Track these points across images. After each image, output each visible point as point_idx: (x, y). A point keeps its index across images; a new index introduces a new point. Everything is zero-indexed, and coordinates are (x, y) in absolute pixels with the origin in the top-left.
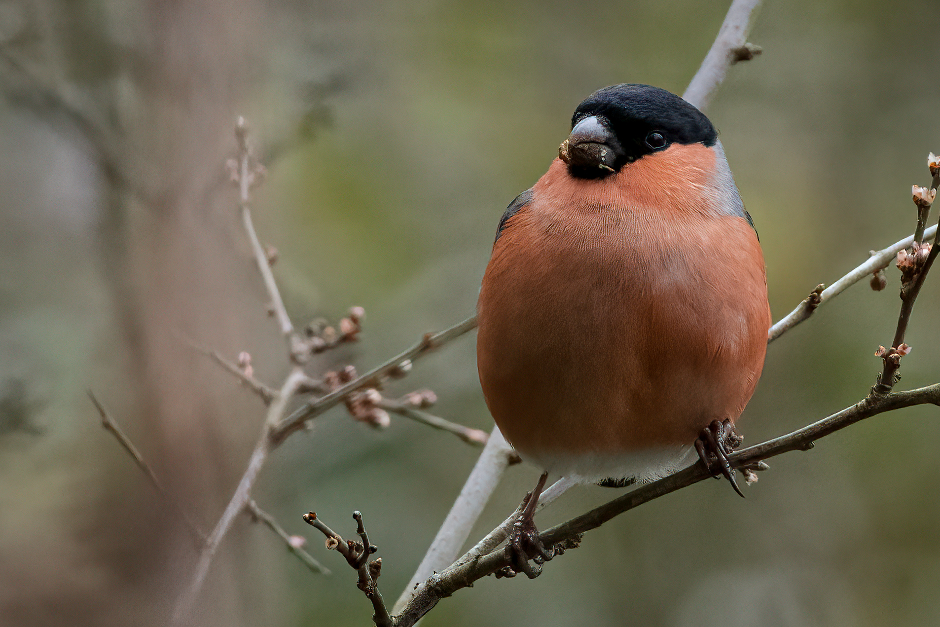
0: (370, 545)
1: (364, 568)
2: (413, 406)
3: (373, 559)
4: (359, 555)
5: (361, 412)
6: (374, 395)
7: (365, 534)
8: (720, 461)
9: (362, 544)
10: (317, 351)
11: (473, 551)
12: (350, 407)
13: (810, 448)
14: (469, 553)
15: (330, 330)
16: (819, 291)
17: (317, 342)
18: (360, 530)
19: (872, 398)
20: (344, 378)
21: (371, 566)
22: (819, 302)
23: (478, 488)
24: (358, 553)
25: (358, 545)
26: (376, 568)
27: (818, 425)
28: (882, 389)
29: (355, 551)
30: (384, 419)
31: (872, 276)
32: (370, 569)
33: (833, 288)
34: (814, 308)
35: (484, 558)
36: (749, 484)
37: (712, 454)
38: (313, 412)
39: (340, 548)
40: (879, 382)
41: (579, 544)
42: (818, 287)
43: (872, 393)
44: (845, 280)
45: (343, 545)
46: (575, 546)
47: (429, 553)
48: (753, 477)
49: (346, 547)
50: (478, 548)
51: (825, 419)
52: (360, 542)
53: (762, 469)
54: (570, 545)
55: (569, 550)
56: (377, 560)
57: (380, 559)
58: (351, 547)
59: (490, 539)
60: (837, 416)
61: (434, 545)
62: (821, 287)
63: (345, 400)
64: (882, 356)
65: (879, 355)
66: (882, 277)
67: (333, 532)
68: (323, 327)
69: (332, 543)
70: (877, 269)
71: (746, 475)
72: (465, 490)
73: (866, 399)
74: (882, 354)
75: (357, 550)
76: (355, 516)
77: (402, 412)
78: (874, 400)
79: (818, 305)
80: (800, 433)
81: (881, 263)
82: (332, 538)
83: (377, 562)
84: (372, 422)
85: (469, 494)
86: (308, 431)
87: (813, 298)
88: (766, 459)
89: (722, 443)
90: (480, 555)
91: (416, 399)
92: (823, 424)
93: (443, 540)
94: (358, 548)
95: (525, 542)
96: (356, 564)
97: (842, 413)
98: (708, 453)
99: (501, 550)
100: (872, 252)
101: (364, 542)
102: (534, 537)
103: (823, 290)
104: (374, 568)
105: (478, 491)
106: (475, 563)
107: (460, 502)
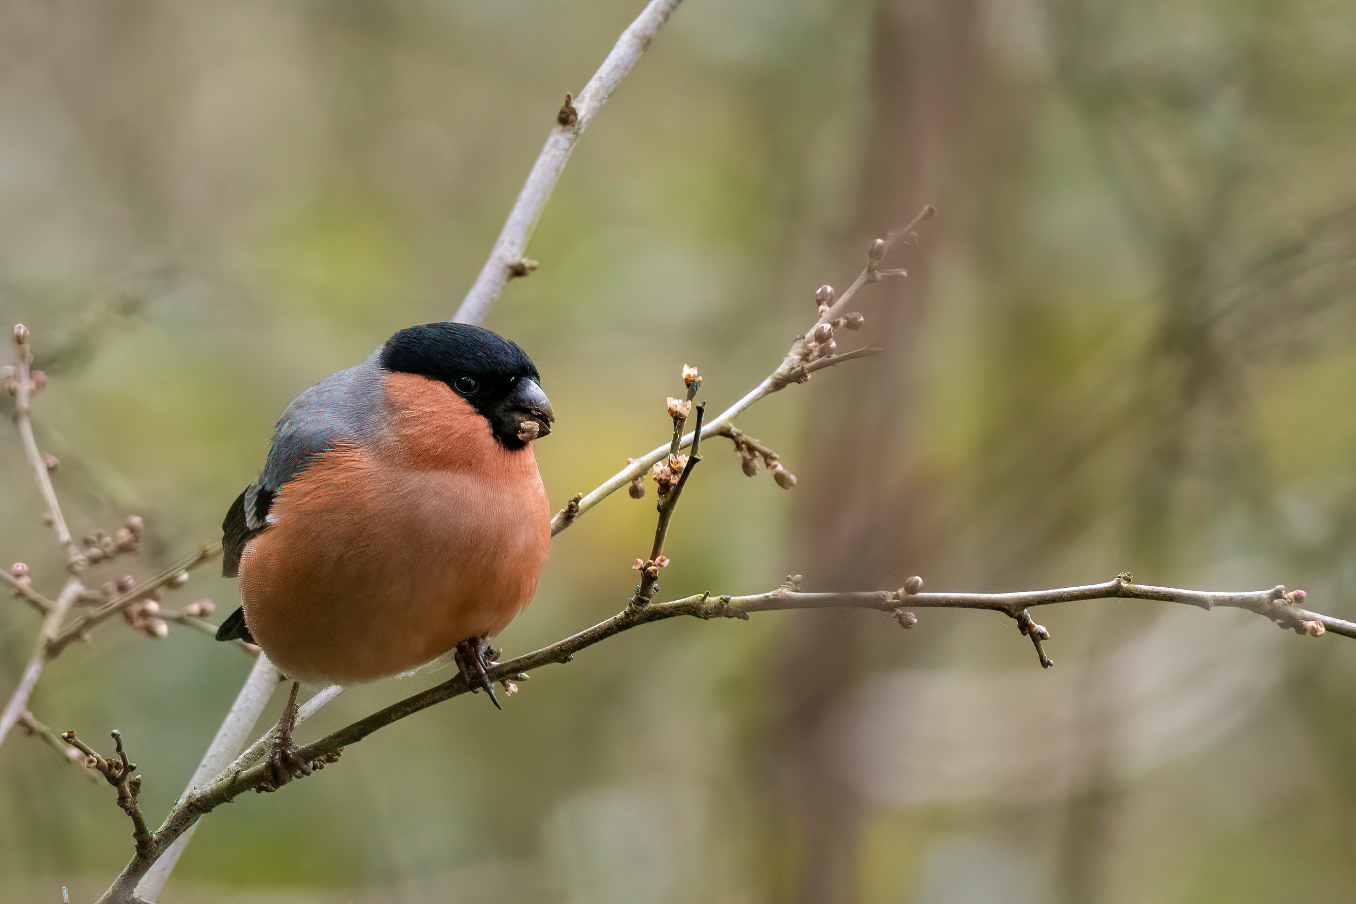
0: (129, 763)
1: (124, 786)
2: (190, 615)
3: (132, 777)
4: (119, 773)
5: (140, 622)
6: (153, 606)
7: (123, 753)
8: (479, 674)
9: (121, 761)
10: (95, 561)
11: (233, 766)
12: (128, 618)
13: (569, 660)
14: (229, 769)
15: (107, 539)
16: (577, 500)
17: (95, 551)
18: (119, 749)
19: (630, 611)
20: (122, 588)
21: (130, 783)
22: (577, 511)
23: (248, 704)
24: (117, 771)
25: (118, 763)
26: (136, 786)
27: (577, 638)
28: (640, 601)
29: (114, 769)
30: (163, 629)
31: (630, 484)
32: (130, 786)
33: (592, 497)
34: (572, 517)
35: (244, 773)
36: (509, 695)
37: (472, 667)
38: (90, 623)
39: (99, 767)
40: (637, 594)
41: (339, 758)
42: (576, 496)
43: (630, 605)
44: (603, 489)
45: (103, 763)
46: (335, 761)
47: (200, 770)
48: (513, 687)
49: (105, 765)
50: (238, 763)
51: (584, 632)
52: (119, 760)
53: (521, 679)
54: (330, 760)
55: (329, 764)
56: (137, 777)
57: (140, 776)
58: (110, 765)
59: (250, 753)
60: (596, 628)
61: (204, 761)
62: (579, 496)
63: (123, 610)
64: (640, 569)
65: (638, 568)
66: (640, 485)
67: (92, 751)
68: (100, 536)
69: (91, 761)
70: (635, 477)
71: (506, 686)
72: (235, 708)
73: (625, 612)
74: (639, 567)
75: (117, 768)
76: (114, 735)
77: (180, 621)
78: (633, 612)
79: (576, 514)
80: (558, 646)
81: (639, 471)
82: (91, 757)
83: (137, 779)
84: (150, 632)
85: (240, 710)
86: (85, 641)
87: (571, 507)
88: (527, 671)
89: (482, 657)
90: (239, 771)
91: (195, 608)
92: (582, 636)
93: (213, 756)
94: (117, 766)
95: (285, 758)
96: (116, 782)
97: (600, 626)
98: (467, 666)
99: (261, 764)
100: (631, 459)
101: (123, 761)
102: (294, 754)
103: (580, 499)
104: (134, 785)
105: (248, 708)
106: (235, 778)
107: (231, 718)
